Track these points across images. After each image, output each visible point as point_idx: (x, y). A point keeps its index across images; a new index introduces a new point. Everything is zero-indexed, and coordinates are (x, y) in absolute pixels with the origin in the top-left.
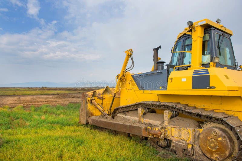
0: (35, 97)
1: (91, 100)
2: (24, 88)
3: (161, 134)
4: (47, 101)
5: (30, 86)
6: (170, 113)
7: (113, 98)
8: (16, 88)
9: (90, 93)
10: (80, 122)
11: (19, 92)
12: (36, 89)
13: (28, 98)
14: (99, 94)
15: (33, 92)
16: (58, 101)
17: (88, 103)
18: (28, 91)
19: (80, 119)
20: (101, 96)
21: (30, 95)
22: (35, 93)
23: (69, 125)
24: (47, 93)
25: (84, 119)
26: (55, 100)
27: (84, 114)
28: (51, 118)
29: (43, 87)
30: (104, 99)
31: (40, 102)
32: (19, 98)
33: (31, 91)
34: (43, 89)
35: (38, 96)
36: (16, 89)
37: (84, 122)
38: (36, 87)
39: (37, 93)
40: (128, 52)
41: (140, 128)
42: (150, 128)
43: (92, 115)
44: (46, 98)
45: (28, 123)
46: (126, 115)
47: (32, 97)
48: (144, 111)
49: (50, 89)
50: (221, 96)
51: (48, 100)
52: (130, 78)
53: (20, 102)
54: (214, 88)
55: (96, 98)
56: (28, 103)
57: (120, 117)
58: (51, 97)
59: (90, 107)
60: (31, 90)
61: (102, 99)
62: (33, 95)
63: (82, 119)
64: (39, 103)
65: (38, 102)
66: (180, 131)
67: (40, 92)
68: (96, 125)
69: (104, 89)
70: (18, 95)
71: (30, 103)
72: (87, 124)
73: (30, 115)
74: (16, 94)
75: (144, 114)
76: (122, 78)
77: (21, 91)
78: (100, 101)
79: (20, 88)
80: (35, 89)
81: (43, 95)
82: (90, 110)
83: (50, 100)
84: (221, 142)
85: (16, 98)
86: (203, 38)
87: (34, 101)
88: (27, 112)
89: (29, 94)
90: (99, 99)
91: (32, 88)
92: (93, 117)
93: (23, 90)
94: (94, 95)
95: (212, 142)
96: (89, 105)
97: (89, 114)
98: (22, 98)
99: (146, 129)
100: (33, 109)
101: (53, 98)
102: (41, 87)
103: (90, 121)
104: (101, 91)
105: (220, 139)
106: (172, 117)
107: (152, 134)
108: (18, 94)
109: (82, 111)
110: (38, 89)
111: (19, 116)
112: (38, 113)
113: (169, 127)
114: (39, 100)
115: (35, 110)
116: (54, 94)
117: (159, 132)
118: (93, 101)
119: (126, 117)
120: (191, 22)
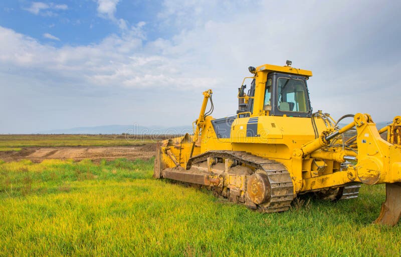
0: (109, 149)
1: (166, 150)
2: (94, 135)
3: (219, 182)
4: (126, 155)
5: (103, 133)
6: (230, 161)
7: (192, 147)
8: (82, 135)
9: (165, 142)
10: (154, 176)
11: (85, 141)
12: (113, 137)
13: (100, 150)
14: (178, 143)
15: (107, 142)
16: (142, 155)
17: (162, 153)
18: (100, 140)
19: (155, 173)
20: (179, 145)
21: (102, 146)
22: (109, 143)
23: (140, 178)
24: (128, 143)
25: (158, 171)
26: (137, 153)
27: (158, 166)
28: (124, 172)
29: (124, 134)
30: (183, 149)
31: (115, 156)
32: (87, 150)
33: (105, 140)
34: (122, 137)
35: (114, 148)
36: (82, 137)
37: (158, 175)
38: (113, 135)
39: (113, 143)
40: (206, 94)
41: (203, 176)
42: (211, 177)
43: (168, 167)
44: (125, 151)
45: (96, 177)
46: (199, 166)
47: (104, 149)
48: (213, 161)
49: (133, 137)
50: (275, 144)
51: (127, 153)
52: (209, 124)
53: (88, 155)
54: (259, 136)
55: (172, 147)
56: (98, 158)
57: (194, 168)
58: (133, 149)
59: (165, 158)
60: (105, 138)
61: (181, 148)
62: (106, 146)
63: (156, 172)
64: (114, 158)
65: (112, 155)
66: (235, 178)
67: (117, 142)
68: (169, 178)
69: (183, 137)
70: (84, 147)
71: (101, 157)
72: (161, 178)
73: (100, 168)
74: (82, 145)
75: (214, 164)
76: (201, 124)
77: (89, 140)
78: (177, 152)
79: (88, 135)
80: (110, 137)
81: (121, 146)
82: (165, 161)
83: (131, 153)
84: (259, 186)
85: (82, 150)
86: (266, 83)
87: (108, 154)
88: (96, 166)
89: (100, 144)
90: (176, 149)
91: (105, 136)
92: (167, 170)
93: (92, 138)
94: (169, 144)
95: (255, 187)
96: (164, 155)
97: (164, 166)
98: (90, 150)
99: (208, 178)
100: (104, 162)
101: (135, 151)
102: (120, 133)
103: (164, 174)
104: (179, 140)
105: (259, 183)
106: (233, 166)
107: (213, 183)
108: (85, 145)
109: (156, 163)
110: (115, 137)
111: (86, 169)
112: (108, 167)
113: (228, 175)
114: (114, 153)
115: (106, 164)
116: (138, 145)
117: (218, 180)
118: (168, 151)
119: (199, 168)
120: (251, 67)
